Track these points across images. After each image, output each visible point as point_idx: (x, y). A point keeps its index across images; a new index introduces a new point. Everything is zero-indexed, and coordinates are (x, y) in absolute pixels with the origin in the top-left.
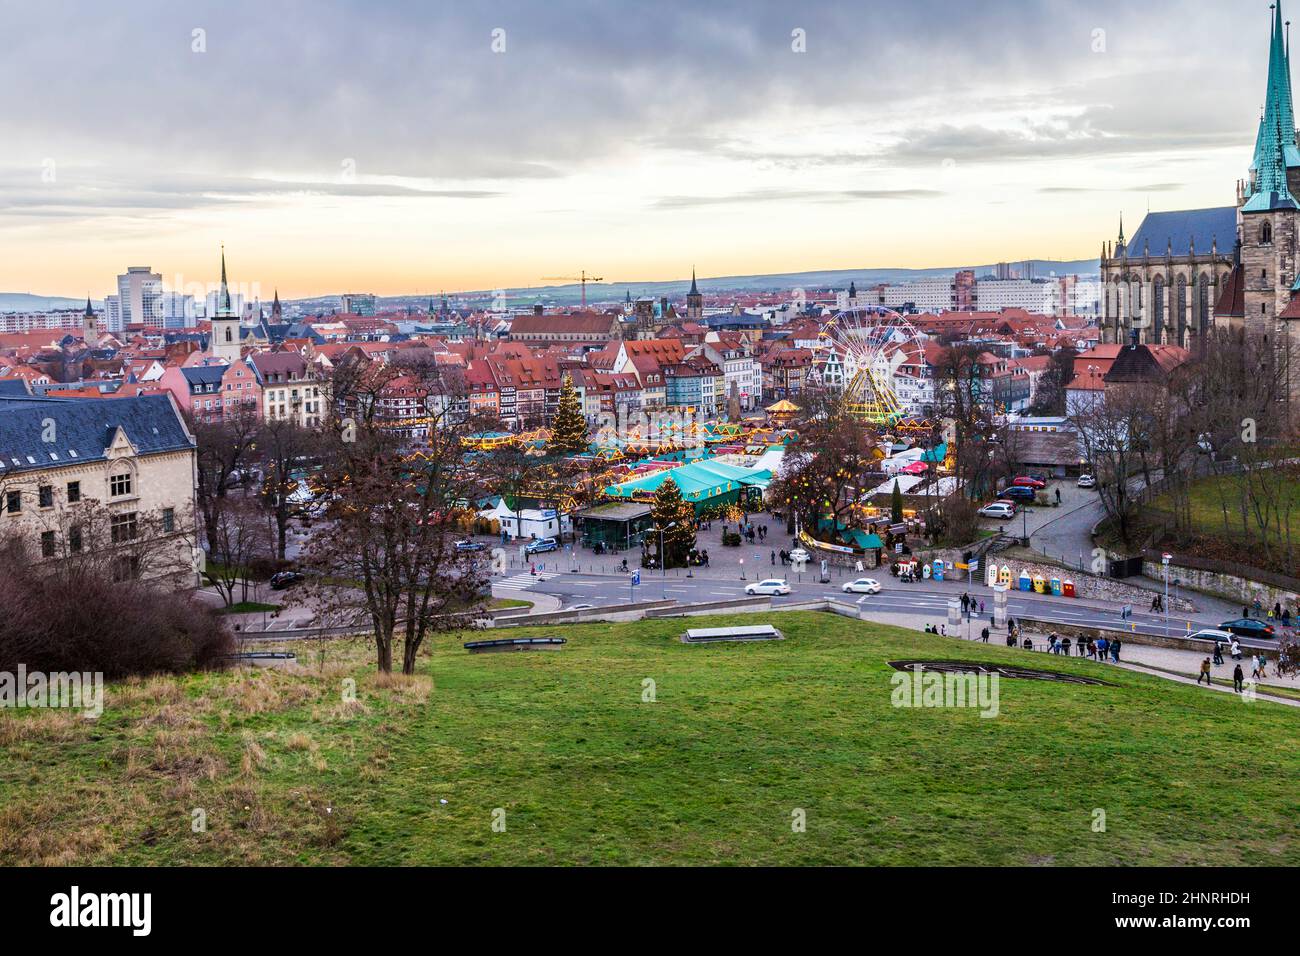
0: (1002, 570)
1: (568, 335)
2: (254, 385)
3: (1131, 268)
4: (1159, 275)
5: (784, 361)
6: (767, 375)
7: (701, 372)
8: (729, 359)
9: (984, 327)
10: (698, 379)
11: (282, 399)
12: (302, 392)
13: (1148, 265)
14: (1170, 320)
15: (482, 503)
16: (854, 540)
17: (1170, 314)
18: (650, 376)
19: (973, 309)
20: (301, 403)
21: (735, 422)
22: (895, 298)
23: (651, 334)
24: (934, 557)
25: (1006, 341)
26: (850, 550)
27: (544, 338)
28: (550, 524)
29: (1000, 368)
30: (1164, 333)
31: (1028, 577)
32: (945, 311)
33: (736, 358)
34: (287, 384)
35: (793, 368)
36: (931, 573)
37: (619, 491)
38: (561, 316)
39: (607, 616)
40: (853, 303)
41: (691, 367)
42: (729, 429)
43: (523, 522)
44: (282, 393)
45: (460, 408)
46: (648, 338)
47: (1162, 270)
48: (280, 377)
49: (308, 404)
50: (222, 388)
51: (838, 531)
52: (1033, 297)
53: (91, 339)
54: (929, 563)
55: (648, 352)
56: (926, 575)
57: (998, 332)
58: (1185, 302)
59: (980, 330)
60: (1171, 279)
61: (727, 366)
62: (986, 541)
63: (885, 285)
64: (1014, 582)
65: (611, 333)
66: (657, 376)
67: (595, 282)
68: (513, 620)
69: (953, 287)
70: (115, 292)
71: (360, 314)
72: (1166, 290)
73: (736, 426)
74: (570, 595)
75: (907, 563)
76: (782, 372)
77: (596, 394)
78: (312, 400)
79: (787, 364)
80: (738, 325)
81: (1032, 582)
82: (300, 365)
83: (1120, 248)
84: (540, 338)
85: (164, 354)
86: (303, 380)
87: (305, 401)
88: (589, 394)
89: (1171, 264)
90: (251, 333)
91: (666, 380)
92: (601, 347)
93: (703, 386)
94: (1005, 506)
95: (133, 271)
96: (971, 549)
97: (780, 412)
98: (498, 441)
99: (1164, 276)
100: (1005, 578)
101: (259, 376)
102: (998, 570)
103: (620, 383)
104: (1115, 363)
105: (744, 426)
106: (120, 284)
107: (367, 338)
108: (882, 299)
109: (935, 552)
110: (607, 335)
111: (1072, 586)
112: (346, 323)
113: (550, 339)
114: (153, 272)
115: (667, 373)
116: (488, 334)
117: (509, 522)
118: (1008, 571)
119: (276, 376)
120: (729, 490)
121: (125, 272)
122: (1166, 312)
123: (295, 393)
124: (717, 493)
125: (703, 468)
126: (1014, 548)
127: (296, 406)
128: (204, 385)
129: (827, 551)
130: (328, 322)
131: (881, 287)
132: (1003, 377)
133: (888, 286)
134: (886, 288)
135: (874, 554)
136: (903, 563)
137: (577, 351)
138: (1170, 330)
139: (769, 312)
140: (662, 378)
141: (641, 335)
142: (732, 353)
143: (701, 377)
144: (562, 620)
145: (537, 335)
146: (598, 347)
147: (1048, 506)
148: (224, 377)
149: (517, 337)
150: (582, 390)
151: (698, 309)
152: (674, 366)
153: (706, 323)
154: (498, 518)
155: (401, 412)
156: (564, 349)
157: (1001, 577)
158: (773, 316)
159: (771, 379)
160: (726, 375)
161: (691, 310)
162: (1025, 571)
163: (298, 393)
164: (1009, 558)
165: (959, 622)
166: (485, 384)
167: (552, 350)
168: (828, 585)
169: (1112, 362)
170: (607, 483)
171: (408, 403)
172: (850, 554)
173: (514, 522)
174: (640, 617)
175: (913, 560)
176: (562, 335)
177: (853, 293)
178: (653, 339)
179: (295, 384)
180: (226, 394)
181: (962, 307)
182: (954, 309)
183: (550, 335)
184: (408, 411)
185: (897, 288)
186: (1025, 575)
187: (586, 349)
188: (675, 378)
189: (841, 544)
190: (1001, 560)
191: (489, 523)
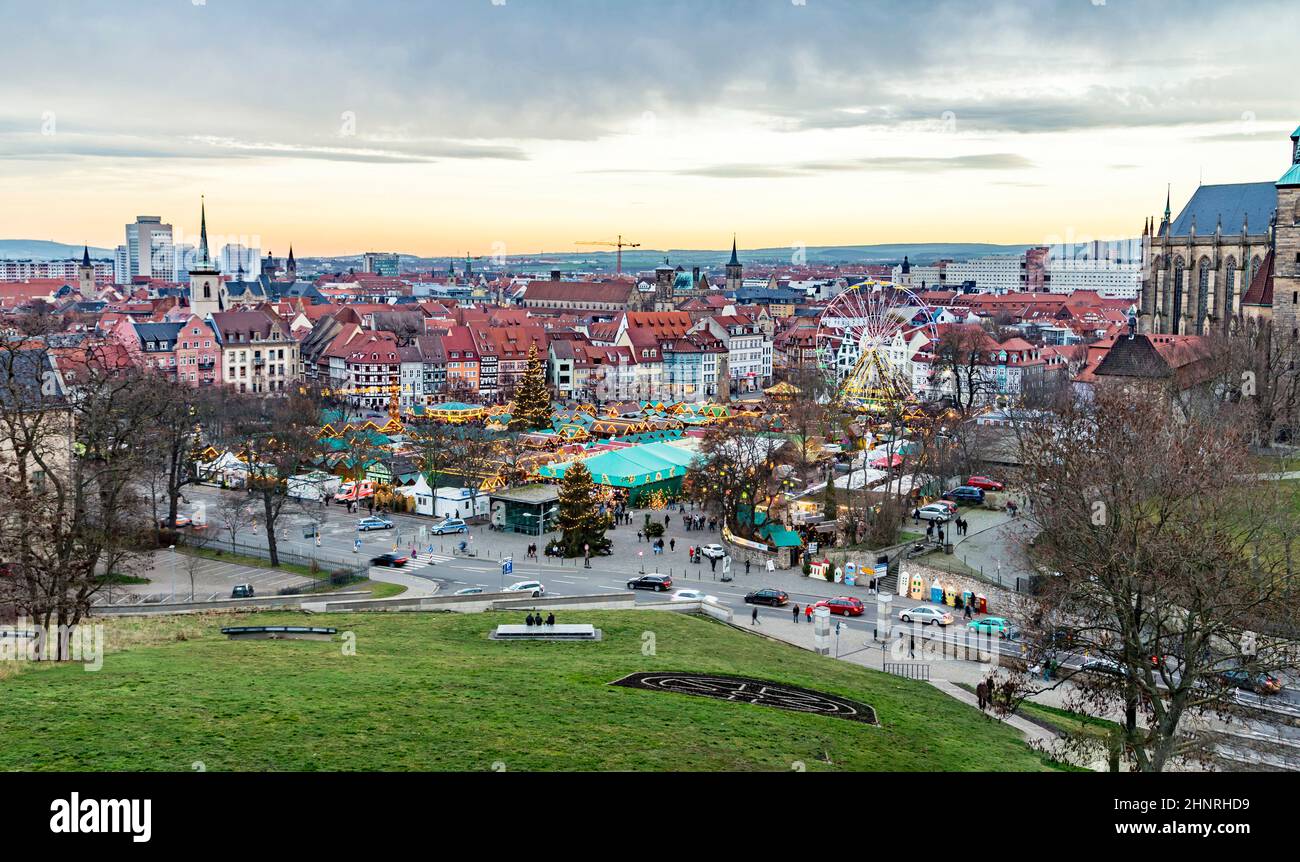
0: (915, 578)
1: (584, 304)
2: (212, 345)
3: (1174, 248)
4: (1205, 257)
5: (800, 340)
6: (782, 354)
7: (702, 348)
8: (735, 335)
9: (1040, 310)
10: (699, 355)
11: (244, 360)
12: (265, 354)
13: (1193, 245)
14: (1215, 308)
15: (405, 479)
16: (769, 536)
17: (1215, 302)
18: (646, 351)
19: (1046, 290)
20: (263, 365)
21: (723, 403)
22: (956, 276)
23: (670, 306)
24: (846, 559)
25: (1060, 326)
26: (765, 547)
27: (558, 306)
28: (467, 503)
29: (1031, 357)
30: (1207, 322)
31: (939, 587)
32: (1011, 292)
33: (743, 335)
34: (248, 345)
35: (809, 347)
36: (843, 577)
37: (552, 471)
38: (591, 284)
39: (453, 606)
40: (906, 280)
41: (692, 343)
42: (716, 410)
43: (439, 501)
44: (244, 354)
45: (437, 377)
46: (666, 310)
47: (1209, 251)
48: (241, 337)
49: (272, 366)
50: (177, 346)
51: (756, 526)
52: (1114, 279)
53: (87, 290)
54: (842, 566)
55: (652, 325)
56: (837, 579)
57: (1056, 317)
58: (1207, 287)
59: (1036, 314)
60: (1219, 262)
61: (732, 343)
62: (907, 545)
63: (947, 261)
64: (926, 592)
65: (629, 303)
66: (653, 350)
67: (632, 248)
68: (347, 606)
69: (1024, 265)
70: (124, 243)
71: (380, 274)
72: (1212, 274)
73: (723, 408)
74: (452, 581)
75: (819, 565)
76: (796, 352)
77: (586, 368)
78: (277, 362)
79: (803, 343)
80: (769, 299)
81: (944, 593)
82: (266, 325)
83: (1165, 224)
84: (555, 305)
85: (151, 308)
86: (267, 341)
87: (268, 363)
88: (577, 367)
89: (1220, 244)
90: (248, 290)
91: (664, 355)
92: (611, 318)
93: (704, 363)
94: (941, 508)
95: (142, 220)
96: (888, 553)
97: (778, 394)
98: (465, 413)
99: (1211, 258)
100: (917, 587)
101: (219, 335)
102: (911, 578)
103: (613, 356)
104: (1108, 355)
105: (734, 408)
106: (128, 234)
107: (378, 299)
108: (943, 277)
109: (848, 553)
110: (624, 305)
111: (984, 600)
112: (361, 283)
113: (565, 307)
114: (162, 222)
115: (665, 347)
116: (508, 300)
117: (425, 500)
118: (920, 579)
119: (237, 336)
120: (672, 476)
121: (134, 221)
122: (1210, 299)
123: (258, 354)
124: (657, 479)
125: (652, 452)
126: (936, 555)
127: (258, 367)
128: (157, 343)
129: (741, 546)
130: (343, 281)
131: (943, 264)
132: (1035, 366)
133: (951, 261)
134: (948, 265)
135: (788, 553)
136: (816, 564)
137: (586, 321)
138: (1214, 319)
139: (815, 286)
140: (659, 353)
141: (658, 306)
142: (739, 330)
143: (702, 353)
144: (401, 607)
145: (552, 302)
146: (608, 318)
147: (995, 510)
148: (179, 335)
149: (531, 304)
150: (570, 362)
151: (738, 281)
152: (673, 341)
153: (734, 296)
154: (414, 495)
155: (372, 379)
156: (575, 318)
157: (913, 586)
158: (818, 291)
159: (785, 359)
160: (731, 352)
161: (730, 282)
162: (937, 581)
163: (261, 354)
164: (923, 566)
165: (826, 633)
166: (464, 353)
167: (564, 318)
168: (729, 584)
169: (1106, 352)
170: (543, 462)
171: (380, 369)
172: (764, 552)
173: (430, 500)
174: (485, 609)
175: (826, 562)
176: (578, 304)
177: (906, 269)
178: (672, 311)
179: (258, 345)
180: (181, 352)
181: (1032, 287)
182: (1022, 289)
183: (565, 303)
184: (380, 378)
185: (960, 265)
186: (937, 585)
187: (596, 319)
188: (673, 353)
189: (759, 541)
190: (914, 567)
191: (404, 500)
